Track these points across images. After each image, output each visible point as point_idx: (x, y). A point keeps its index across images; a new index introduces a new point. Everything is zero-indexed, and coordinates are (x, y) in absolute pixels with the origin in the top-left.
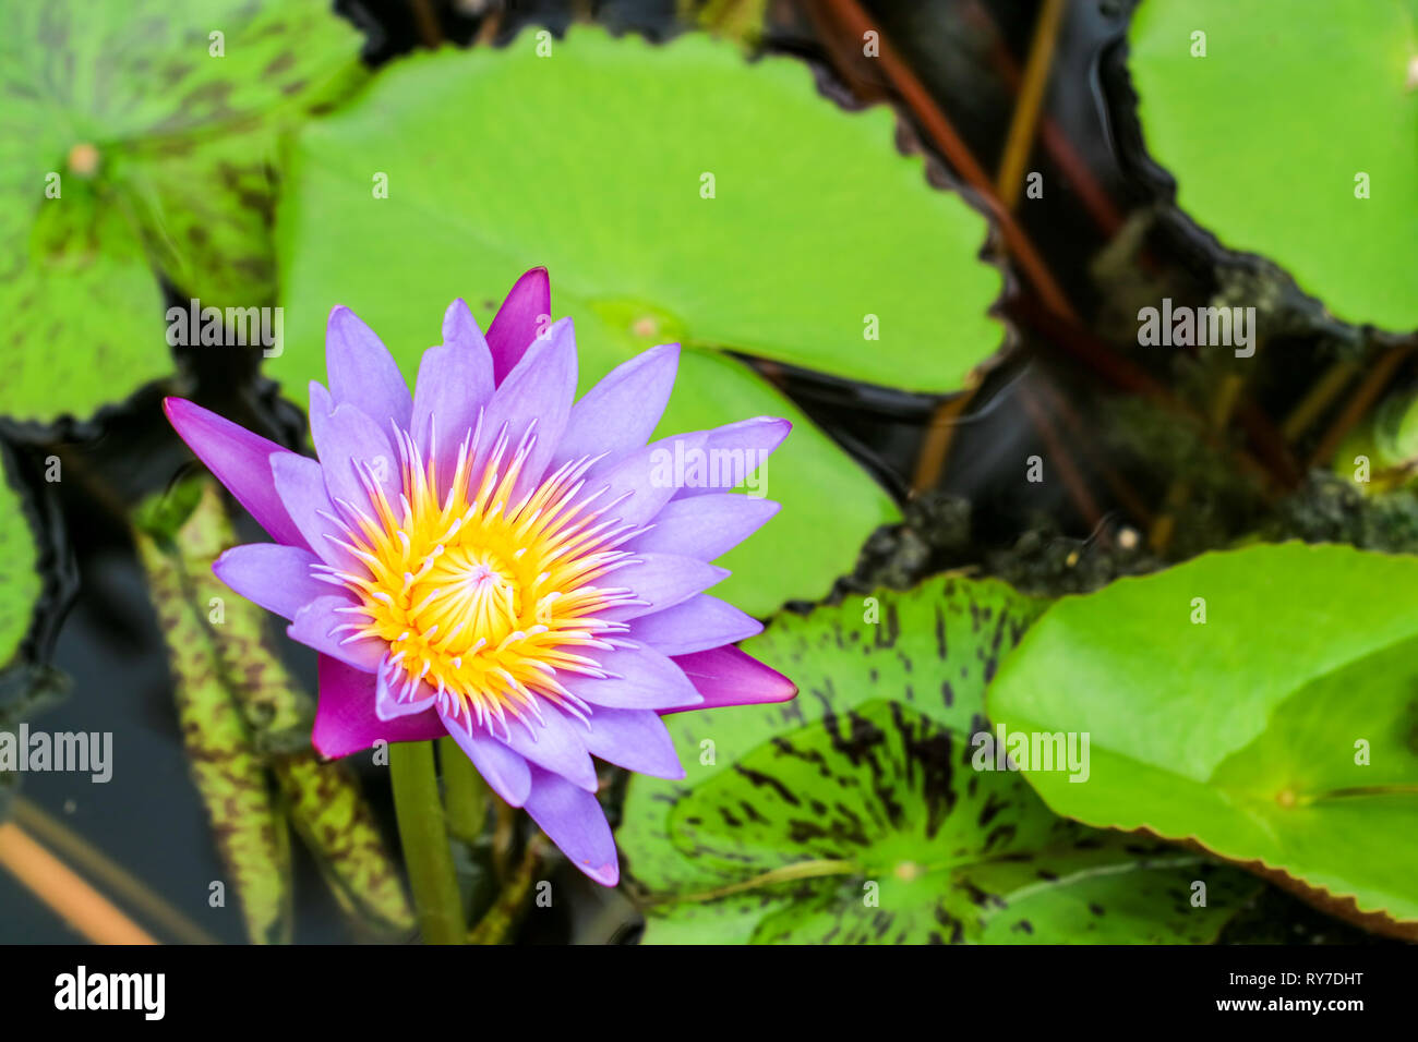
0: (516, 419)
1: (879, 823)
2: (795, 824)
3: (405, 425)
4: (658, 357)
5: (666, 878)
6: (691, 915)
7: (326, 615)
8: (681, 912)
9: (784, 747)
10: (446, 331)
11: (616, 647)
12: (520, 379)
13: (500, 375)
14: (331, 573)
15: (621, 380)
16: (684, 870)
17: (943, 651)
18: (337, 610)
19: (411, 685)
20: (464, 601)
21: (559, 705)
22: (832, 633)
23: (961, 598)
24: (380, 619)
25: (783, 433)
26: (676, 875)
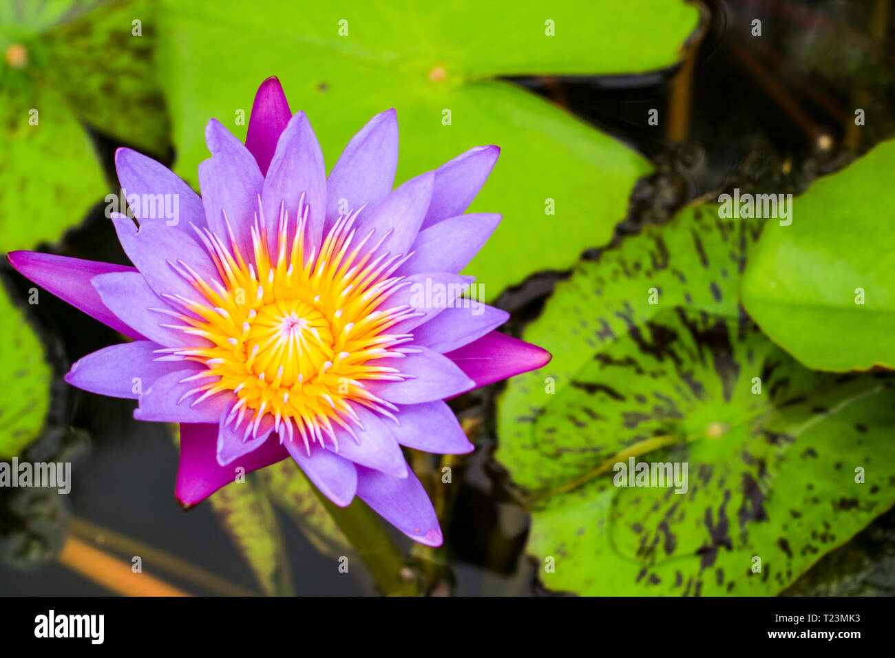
0: (288, 196)
1: (688, 399)
2: (626, 415)
3: (203, 224)
4: (381, 122)
5: (540, 479)
6: (562, 503)
7: (172, 389)
8: (555, 501)
9: (605, 360)
10: (210, 146)
11: (407, 355)
12: (281, 166)
13: (264, 166)
14: (172, 353)
15: (358, 148)
16: (552, 469)
17: (705, 262)
18: (181, 382)
19: (254, 424)
20: (283, 346)
21: (373, 410)
22: (620, 268)
23: (708, 219)
24: (225, 374)
25: (495, 156)
26: (546, 474)
